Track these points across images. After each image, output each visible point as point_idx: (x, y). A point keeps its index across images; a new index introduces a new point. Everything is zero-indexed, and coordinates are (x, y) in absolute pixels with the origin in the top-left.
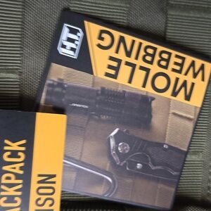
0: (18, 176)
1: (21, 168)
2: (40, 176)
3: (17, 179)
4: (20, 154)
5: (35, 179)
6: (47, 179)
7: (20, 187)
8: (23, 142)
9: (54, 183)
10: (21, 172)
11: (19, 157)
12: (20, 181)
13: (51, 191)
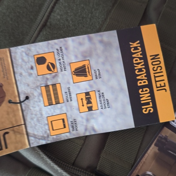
0: (140, 59)
1: (141, 54)
2: (151, 56)
3: (140, 60)
4: (138, 48)
5: (149, 58)
6: (155, 57)
7: (143, 63)
8: (138, 42)
9: (159, 58)
10: (142, 56)
11: (139, 49)
12: (142, 61)
13: (158, 63)
